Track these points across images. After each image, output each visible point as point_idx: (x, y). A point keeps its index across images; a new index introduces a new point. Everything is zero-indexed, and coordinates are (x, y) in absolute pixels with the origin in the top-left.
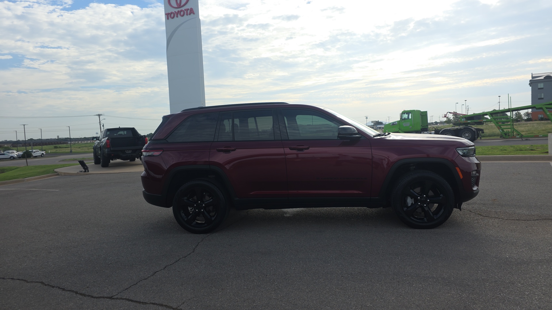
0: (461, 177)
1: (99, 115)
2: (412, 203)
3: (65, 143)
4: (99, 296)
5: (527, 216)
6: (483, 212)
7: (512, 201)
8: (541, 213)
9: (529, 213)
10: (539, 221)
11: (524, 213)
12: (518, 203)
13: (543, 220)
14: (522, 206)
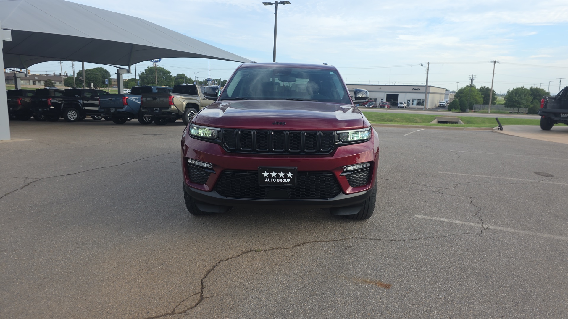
4: (144, 159)
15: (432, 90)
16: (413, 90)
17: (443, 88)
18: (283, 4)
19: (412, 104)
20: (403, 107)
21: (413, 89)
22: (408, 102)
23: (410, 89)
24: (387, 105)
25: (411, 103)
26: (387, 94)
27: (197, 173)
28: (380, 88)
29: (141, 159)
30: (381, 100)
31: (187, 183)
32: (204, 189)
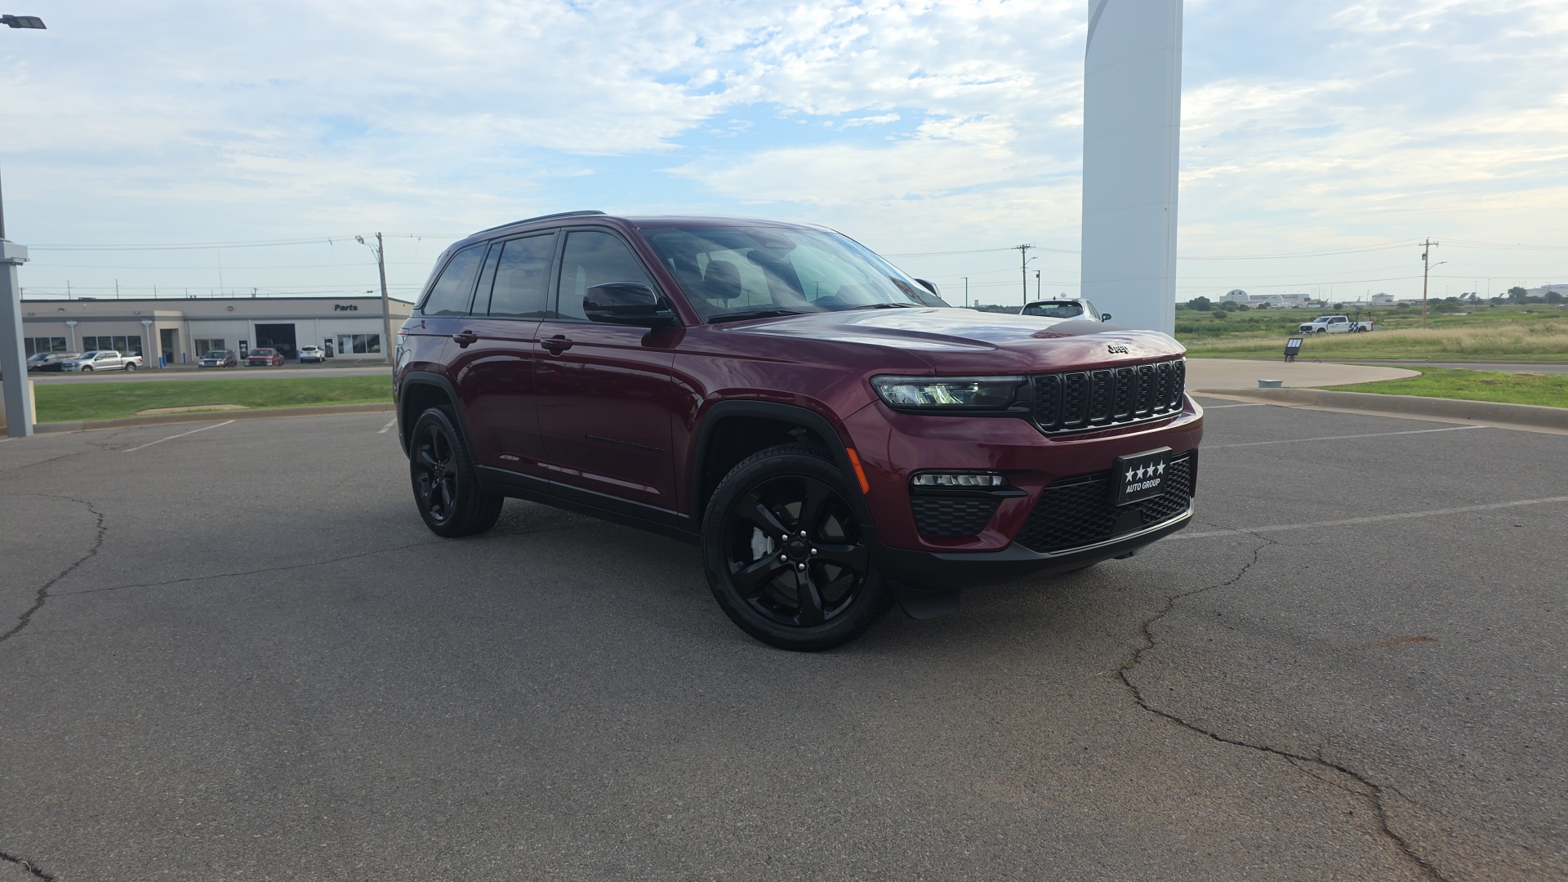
0: (865, 487)
1: (1023, 248)
2: (766, 552)
4: (49, 591)
5: (1283, 723)
6: (1175, 663)
7: (1479, 661)
8: (1399, 734)
9: (1330, 719)
10: (1262, 753)
11: (1317, 712)
12: (1472, 676)
13: (1291, 759)
14: (1425, 691)
15: (393, 309)
16: (336, 309)
18: (11, 26)
19: (341, 351)
20: (316, 361)
21: (337, 307)
22: (327, 344)
23: (329, 309)
24: (271, 357)
25: (335, 346)
26: (256, 325)
27: (952, 507)
28: (231, 308)
29: (42, 594)
30: (241, 342)
31: (922, 541)
32: (983, 544)
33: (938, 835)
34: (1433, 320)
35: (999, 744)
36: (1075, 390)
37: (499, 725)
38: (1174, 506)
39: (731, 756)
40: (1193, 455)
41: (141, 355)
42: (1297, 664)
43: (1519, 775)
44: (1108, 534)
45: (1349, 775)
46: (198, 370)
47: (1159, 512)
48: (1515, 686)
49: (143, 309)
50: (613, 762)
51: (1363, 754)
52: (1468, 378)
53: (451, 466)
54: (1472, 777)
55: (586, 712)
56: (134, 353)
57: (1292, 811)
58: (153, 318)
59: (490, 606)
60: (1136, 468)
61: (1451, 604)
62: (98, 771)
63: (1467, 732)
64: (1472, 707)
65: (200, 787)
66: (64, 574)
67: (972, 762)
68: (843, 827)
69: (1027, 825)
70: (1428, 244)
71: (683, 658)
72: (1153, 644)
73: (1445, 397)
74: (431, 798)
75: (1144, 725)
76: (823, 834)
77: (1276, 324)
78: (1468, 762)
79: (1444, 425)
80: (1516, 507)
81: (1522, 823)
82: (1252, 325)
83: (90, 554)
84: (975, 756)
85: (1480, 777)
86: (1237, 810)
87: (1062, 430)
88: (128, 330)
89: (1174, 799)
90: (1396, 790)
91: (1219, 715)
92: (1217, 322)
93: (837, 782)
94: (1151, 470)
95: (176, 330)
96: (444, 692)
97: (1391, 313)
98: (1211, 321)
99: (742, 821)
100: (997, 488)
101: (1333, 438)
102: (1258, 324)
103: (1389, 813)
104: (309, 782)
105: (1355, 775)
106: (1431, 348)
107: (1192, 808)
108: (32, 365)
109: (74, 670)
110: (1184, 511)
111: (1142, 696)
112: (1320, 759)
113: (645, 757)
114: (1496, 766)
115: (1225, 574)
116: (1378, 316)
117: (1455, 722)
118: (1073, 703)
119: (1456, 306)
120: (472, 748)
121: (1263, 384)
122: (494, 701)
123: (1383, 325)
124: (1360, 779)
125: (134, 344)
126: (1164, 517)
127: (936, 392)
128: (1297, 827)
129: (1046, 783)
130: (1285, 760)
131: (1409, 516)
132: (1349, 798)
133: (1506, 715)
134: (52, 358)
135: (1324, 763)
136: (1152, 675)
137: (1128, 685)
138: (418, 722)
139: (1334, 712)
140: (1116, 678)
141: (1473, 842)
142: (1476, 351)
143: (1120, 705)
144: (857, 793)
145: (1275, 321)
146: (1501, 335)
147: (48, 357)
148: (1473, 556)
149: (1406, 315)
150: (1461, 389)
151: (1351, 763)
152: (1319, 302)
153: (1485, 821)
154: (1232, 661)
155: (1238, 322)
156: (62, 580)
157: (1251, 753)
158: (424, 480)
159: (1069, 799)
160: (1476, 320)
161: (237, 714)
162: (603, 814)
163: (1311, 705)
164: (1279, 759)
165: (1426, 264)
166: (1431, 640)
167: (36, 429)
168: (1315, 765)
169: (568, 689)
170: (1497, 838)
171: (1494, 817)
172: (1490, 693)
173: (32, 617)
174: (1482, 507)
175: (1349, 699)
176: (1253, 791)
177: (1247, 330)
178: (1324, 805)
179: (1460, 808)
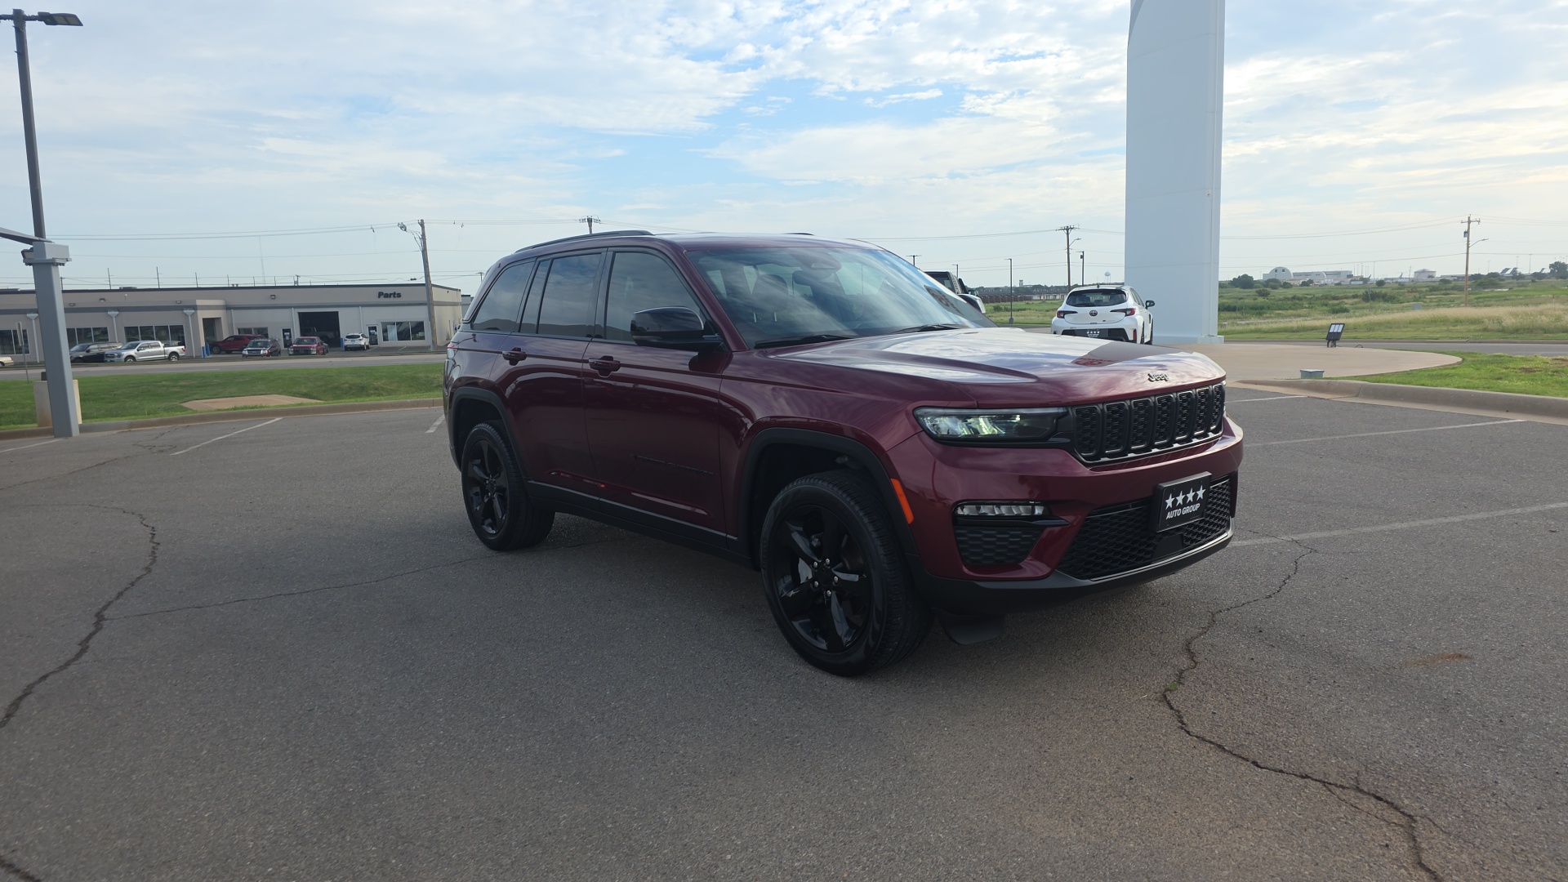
0: (909, 517)
1: (1067, 229)
3: (1026, 299)
4: (106, 614)
5: (1321, 748)
6: (1218, 684)
7: (1512, 681)
8: (1434, 760)
9: (1368, 744)
10: (1301, 782)
11: (1355, 737)
12: (1505, 696)
13: (1330, 787)
14: (1460, 713)
15: (437, 295)
16: (379, 297)
17: (456, 290)
18: (47, 23)
19: (385, 339)
20: (361, 348)
21: (380, 294)
22: (371, 331)
23: (372, 296)
24: (315, 345)
25: (379, 333)
26: (299, 313)
27: (995, 537)
28: (273, 297)
29: (100, 618)
30: (284, 331)
31: (966, 570)
32: (1028, 573)
33: (989, 874)
34: (1474, 297)
35: (1047, 775)
36: (1115, 420)
37: (559, 759)
38: (1215, 528)
39: (787, 790)
40: (1233, 478)
41: (184, 344)
42: (1336, 684)
43: (1549, 803)
44: (1149, 559)
45: (1385, 804)
46: (242, 360)
47: (1199, 535)
48: (1548, 708)
49: (185, 298)
50: (672, 798)
51: (1400, 782)
52: (1508, 365)
53: (502, 481)
54: (1504, 806)
55: (643, 743)
56: (177, 342)
57: (1330, 843)
58: (195, 308)
59: (545, 627)
60: (1176, 495)
61: (1486, 617)
62: (168, 813)
63: (1500, 758)
64: (1505, 731)
65: (269, 829)
66: (120, 595)
67: (1021, 794)
68: (897, 866)
69: (1075, 862)
70: (1469, 222)
71: (736, 684)
72: (1196, 663)
73: (1484, 388)
74: (496, 839)
75: (1188, 752)
76: (878, 874)
77: (1319, 302)
78: (1500, 790)
79: (1482, 419)
80: (1552, 510)
81: (1552, 855)
82: (1295, 303)
83: (144, 572)
84: (1024, 787)
85: (1512, 806)
86: (1278, 843)
87: (1103, 460)
88: (170, 319)
89: (1216, 833)
90: (1431, 820)
91: (1260, 741)
92: (1260, 299)
93: (890, 818)
94: (1190, 496)
95: (220, 318)
96: (503, 722)
97: (1433, 289)
98: (1255, 299)
99: (799, 861)
100: (1039, 517)
101: (1373, 434)
102: (1301, 302)
103: (1423, 845)
104: (375, 823)
105: (1391, 804)
106: (1472, 327)
107: (1235, 842)
108: (76, 355)
109: (136, 702)
110: (1224, 532)
111: (1185, 720)
112: (1357, 787)
113: (702, 793)
114: (1527, 794)
115: (1266, 586)
116: (1421, 292)
117: (1488, 746)
118: (1118, 729)
119: (1498, 282)
120: (533, 785)
121: (1306, 374)
122: (552, 732)
123: (1425, 302)
124: (1397, 808)
125: (176, 334)
126: (1204, 540)
127: (978, 423)
128: (1335, 861)
129: (1093, 816)
130: (1324, 788)
131: (1447, 521)
132: (1385, 829)
133: (1538, 739)
134: (95, 348)
135: (1361, 791)
136: (1194, 697)
137: (1172, 708)
138: (479, 757)
139: (1372, 736)
140: (1160, 701)
141: (1504, 875)
142: (1516, 331)
143: (1164, 731)
144: (910, 829)
145: (1317, 299)
146: (1541, 313)
147: (91, 347)
148: (1508, 564)
149: (1448, 292)
150: (1500, 379)
151: (1388, 792)
152: (1362, 279)
153: (1516, 853)
154: (1273, 681)
155: (1280, 300)
156: (118, 601)
157: (1291, 781)
158: (476, 494)
159: (1115, 833)
160: (1517, 296)
161: (301, 749)
162: (664, 855)
163: (1349, 730)
164: (1318, 788)
165: (1468, 241)
166: (1466, 657)
167: (82, 429)
168: (1353, 793)
169: (625, 719)
170: (1527, 871)
171: (1524, 848)
172: (1523, 715)
173: (92, 643)
174: (1518, 510)
175: (1385, 722)
176: (1293, 822)
177: (1290, 308)
178: (1361, 837)
179: (1492, 839)
